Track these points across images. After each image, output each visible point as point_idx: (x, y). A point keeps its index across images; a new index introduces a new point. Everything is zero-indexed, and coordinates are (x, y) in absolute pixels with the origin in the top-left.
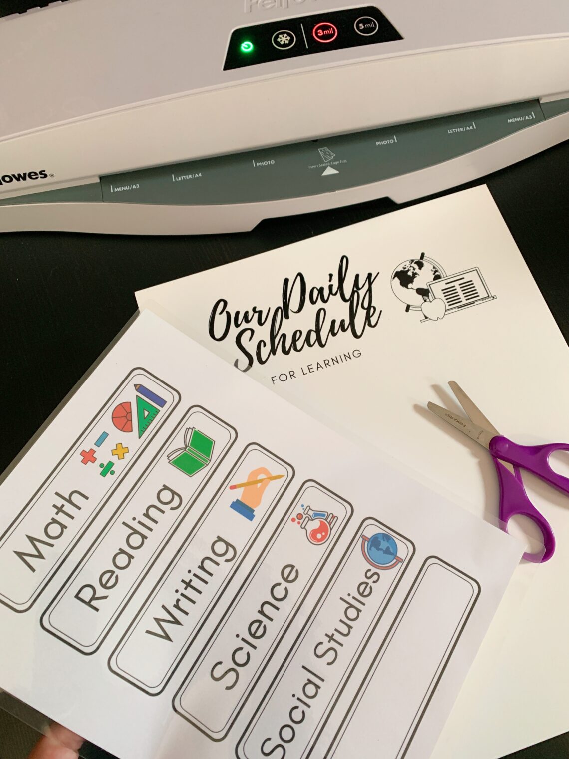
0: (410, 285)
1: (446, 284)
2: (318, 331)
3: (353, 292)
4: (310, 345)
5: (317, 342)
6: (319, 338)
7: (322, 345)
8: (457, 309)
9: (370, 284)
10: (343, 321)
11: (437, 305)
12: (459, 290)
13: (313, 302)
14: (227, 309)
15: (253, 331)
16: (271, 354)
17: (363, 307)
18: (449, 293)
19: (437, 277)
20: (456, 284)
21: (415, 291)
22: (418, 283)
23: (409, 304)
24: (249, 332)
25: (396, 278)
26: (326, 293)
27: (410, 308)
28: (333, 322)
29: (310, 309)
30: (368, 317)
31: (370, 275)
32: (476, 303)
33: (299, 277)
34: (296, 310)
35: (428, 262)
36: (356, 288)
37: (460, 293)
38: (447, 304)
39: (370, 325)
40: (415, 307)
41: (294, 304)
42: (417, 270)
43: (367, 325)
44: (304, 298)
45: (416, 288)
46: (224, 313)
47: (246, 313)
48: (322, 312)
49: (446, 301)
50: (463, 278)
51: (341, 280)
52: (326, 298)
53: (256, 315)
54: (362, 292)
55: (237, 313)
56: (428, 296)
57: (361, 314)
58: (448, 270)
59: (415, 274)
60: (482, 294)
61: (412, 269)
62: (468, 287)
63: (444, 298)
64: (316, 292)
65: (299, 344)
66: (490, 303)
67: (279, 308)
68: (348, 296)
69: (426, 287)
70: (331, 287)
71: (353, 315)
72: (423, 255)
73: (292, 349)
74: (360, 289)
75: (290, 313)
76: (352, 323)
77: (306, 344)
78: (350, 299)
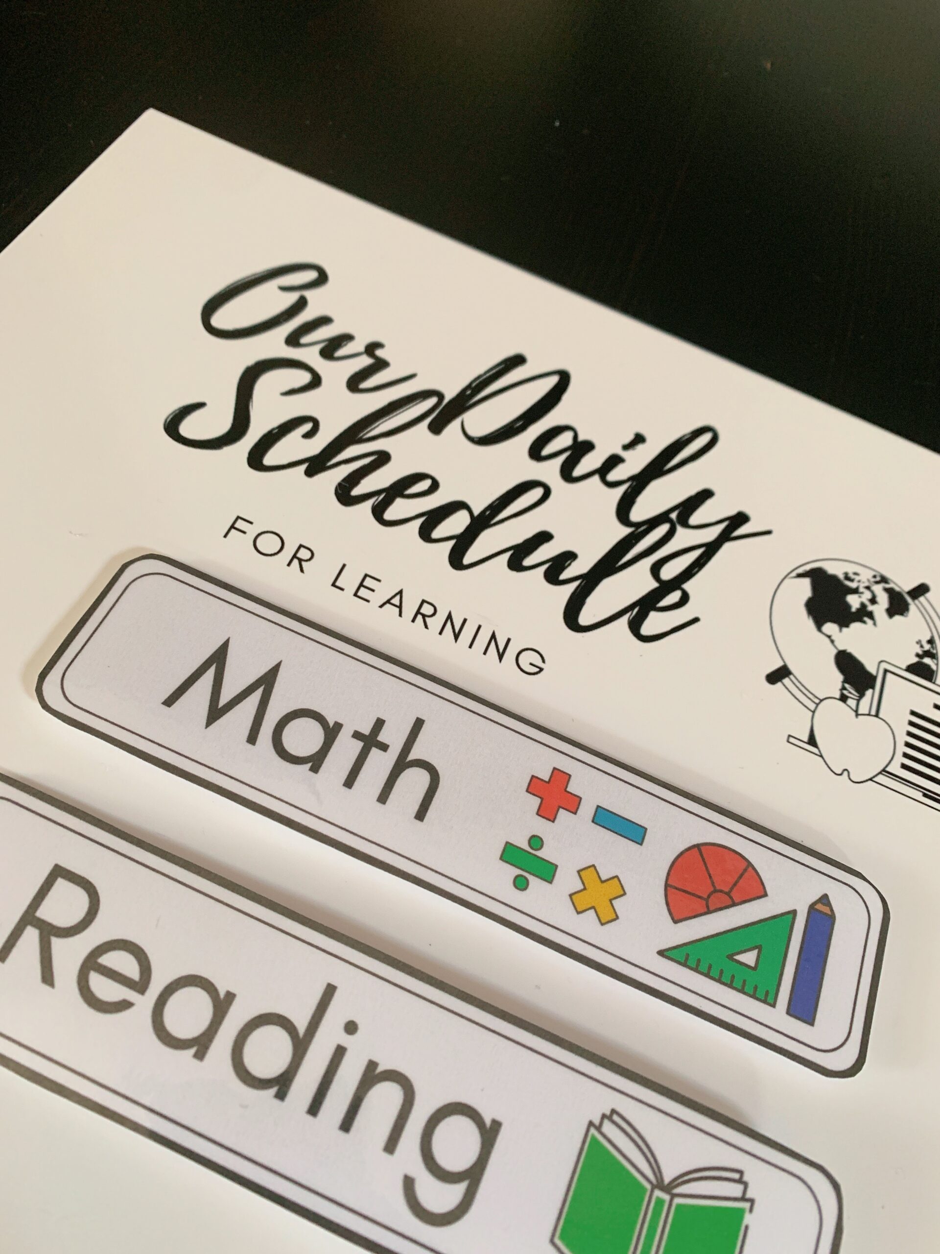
0: (830, 628)
1: (936, 707)
2: (481, 523)
3: (663, 518)
4: (425, 534)
5: (451, 544)
6: (464, 541)
7: (456, 560)
8: (918, 795)
9: (725, 537)
10: (568, 557)
13: (535, 452)
14: (309, 294)
15: (316, 382)
16: (304, 467)
17: (655, 570)
18: (927, 737)
21: (835, 652)
22: (855, 640)
23: (791, 667)
24: (305, 377)
25: (806, 582)
26: (590, 462)
27: (786, 681)
28: (544, 537)
29: (512, 462)
30: (647, 605)
31: (740, 519)
33: (554, 380)
36: (678, 516)
40: (802, 689)
41: (483, 418)
42: (880, 609)
43: (625, 620)
44: (523, 428)
45: (841, 648)
46: (293, 297)
47: (346, 338)
48: (538, 493)
49: (902, 749)
51: (657, 469)
52: (578, 472)
53: (366, 361)
54: (683, 538)
55: (325, 320)
56: (862, 695)
57: (634, 582)
59: (863, 614)
61: (867, 595)
63: (903, 738)
64: (564, 440)
65: (398, 509)
67: (440, 396)
68: (639, 513)
69: (871, 668)
70: (614, 461)
71: (609, 566)
72: (922, 590)
73: (369, 504)
74: (685, 524)
75: (454, 427)
76: (590, 581)
77: (419, 522)
78: (637, 525)
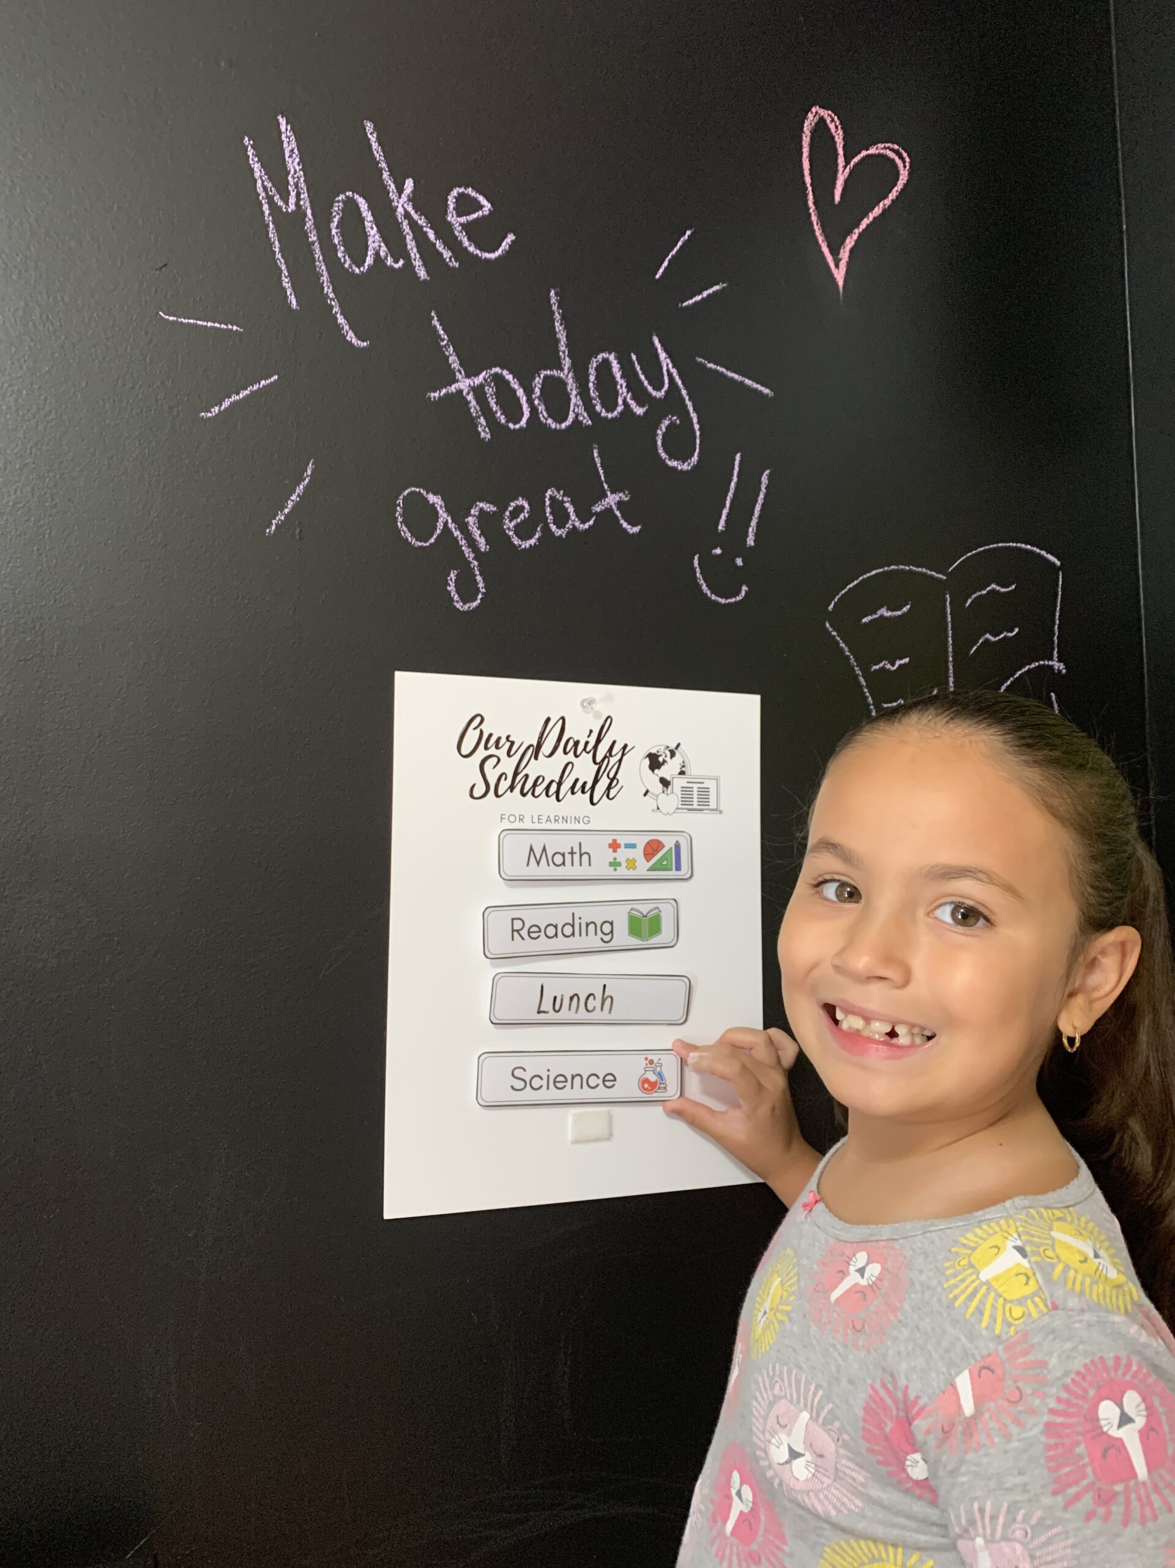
0: (656, 771)
1: (688, 782)
2: (560, 784)
3: (605, 757)
4: (547, 795)
5: (555, 795)
6: (558, 792)
7: (558, 800)
8: (686, 811)
9: (623, 755)
10: (585, 783)
11: (670, 800)
12: (695, 793)
13: (565, 753)
14: (482, 727)
15: (499, 760)
16: (509, 791)
17: (608, 776)
18: (686, 791)
19: (682, 773)
20: (695, 786)
21: (659, 778)
22: (663, 772)
23: (649, 789)
24: (494, 760)
25: (647, 759)
26: (581, 747)
27: (649, 794)
28: (577, 780)
29: (560, 759)
30: (609, 788)
31: (625, 746)
32: (704, 811)
33: (561, 721)
34: (547, 753)
35: (682, 755)
37: (695, 796)
38: (680, 803)
39: (608, 796)
40: (653, 794)
41: (547, 748)
42: (668, 759)
44: (559, 745)
45: (660, 776)
46: (478, 731)
47: (499, 739)
48: (570, 766)
49: (680, 799)
50: (703, 783)
51: (599, 740)
52: (578, 753)
53: (508, 744)
54: (613, 760)
55: (490, 735)
56: (667, 788)
57: (604, 782)
58: (693, 770)
59: (664, 761)
60: (713, 805)
61: (664, 755)
62: (704, 792)
63: (680, 796)
64: (571, 743)
65: (538, 790)
66: (715, 816)
67: (532, 745)
68: (598, 760)
69: (669, 779)
70: (587, 743)
71: (596, 781)
72: (678, 745)
73: (530, 794)
74: (611, 755)
75: (540, 755)
76: (593, 788)
77: (544, 793)
78: (599, 763)
